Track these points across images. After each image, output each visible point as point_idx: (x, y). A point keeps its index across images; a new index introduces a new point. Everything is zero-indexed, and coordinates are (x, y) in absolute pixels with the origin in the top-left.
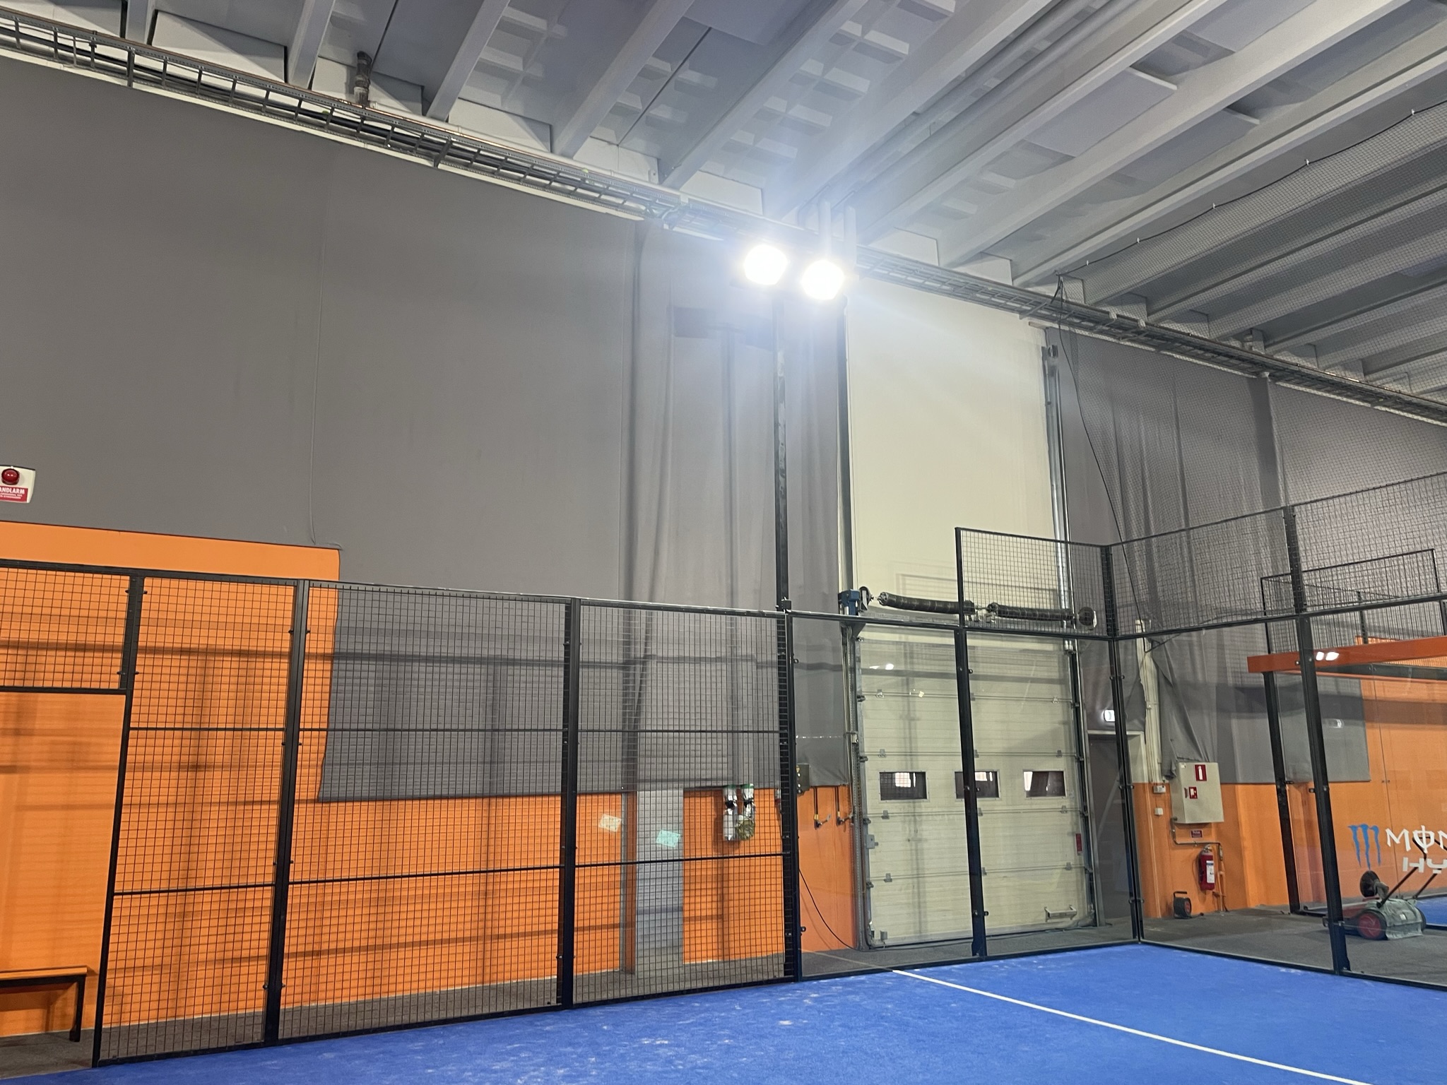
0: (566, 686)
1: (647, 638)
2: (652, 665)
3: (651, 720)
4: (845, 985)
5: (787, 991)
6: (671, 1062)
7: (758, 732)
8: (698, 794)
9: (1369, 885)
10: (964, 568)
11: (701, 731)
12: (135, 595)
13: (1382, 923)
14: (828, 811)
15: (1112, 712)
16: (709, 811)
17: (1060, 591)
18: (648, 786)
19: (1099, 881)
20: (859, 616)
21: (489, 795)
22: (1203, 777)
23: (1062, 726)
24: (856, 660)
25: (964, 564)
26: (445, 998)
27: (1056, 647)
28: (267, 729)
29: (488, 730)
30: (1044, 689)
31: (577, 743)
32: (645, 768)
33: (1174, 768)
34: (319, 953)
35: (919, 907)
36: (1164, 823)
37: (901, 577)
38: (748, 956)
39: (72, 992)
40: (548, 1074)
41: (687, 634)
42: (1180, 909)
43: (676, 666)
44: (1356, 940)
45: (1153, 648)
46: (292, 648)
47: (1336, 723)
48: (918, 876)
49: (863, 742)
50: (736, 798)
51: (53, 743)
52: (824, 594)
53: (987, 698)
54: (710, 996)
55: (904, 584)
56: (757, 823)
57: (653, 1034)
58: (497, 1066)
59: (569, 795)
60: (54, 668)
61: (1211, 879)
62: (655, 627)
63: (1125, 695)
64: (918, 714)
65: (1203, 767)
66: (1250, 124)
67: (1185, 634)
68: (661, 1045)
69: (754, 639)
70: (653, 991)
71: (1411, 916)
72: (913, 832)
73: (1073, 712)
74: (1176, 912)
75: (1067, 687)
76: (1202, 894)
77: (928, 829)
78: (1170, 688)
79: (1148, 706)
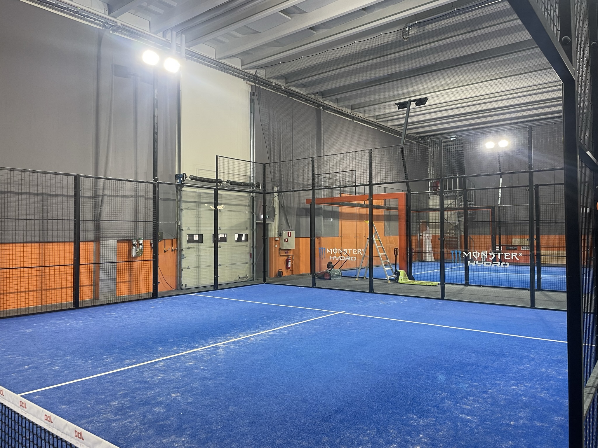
0: (75, 205)
1: (103, 188)
2: (105, 198)
3: (105, 217)
4: (172, 298)
5: (153, 301)
6: (117, 317)
7: (146, 221)
8: (123, 242)
11: (125, 221)
13: (330, 275)
14: (169, 247)
16: (126, 247)
17: (251, 176)
18: (104, 239)
19: (256, 267)
20: (183, 183)
21: (43, 242)
22: (289, 235)
23: (248, 220)
24: (181, 197)
25: (219, 167)
27: (249, 195)
30: (243, 208)
31: (79, 225)
32: (103, 233)
33: (281, 233)
35: (198, 276)
36: (277, 250)
37: (198, 169)
38: (140, 293)
40: (76, 322)
42: (279, 274)
44: (321, 280)
45: (279, 196)
47: (330, 220)
48: (198, 267)
49: (182, 225)
50: (136, 243)
52: (170, 175)
55: (199, 172)
56: (144, 251)
58: (58, 322)
59: (77, 242)
61: (289, 266)
62: (106, 185)
63: (267, 210)
64: (201, 216)
65: (290, 233)
66: (313, 33)
68: (112, 314)
69: (145, 190)
71: (338, 273)
72: (197, 253)
73: (252, 215)
74: (278, 275)
75: (251, 207)
76: (287, 270)
77: (203, 253)
78: (283, 208)
79: (276, 214)
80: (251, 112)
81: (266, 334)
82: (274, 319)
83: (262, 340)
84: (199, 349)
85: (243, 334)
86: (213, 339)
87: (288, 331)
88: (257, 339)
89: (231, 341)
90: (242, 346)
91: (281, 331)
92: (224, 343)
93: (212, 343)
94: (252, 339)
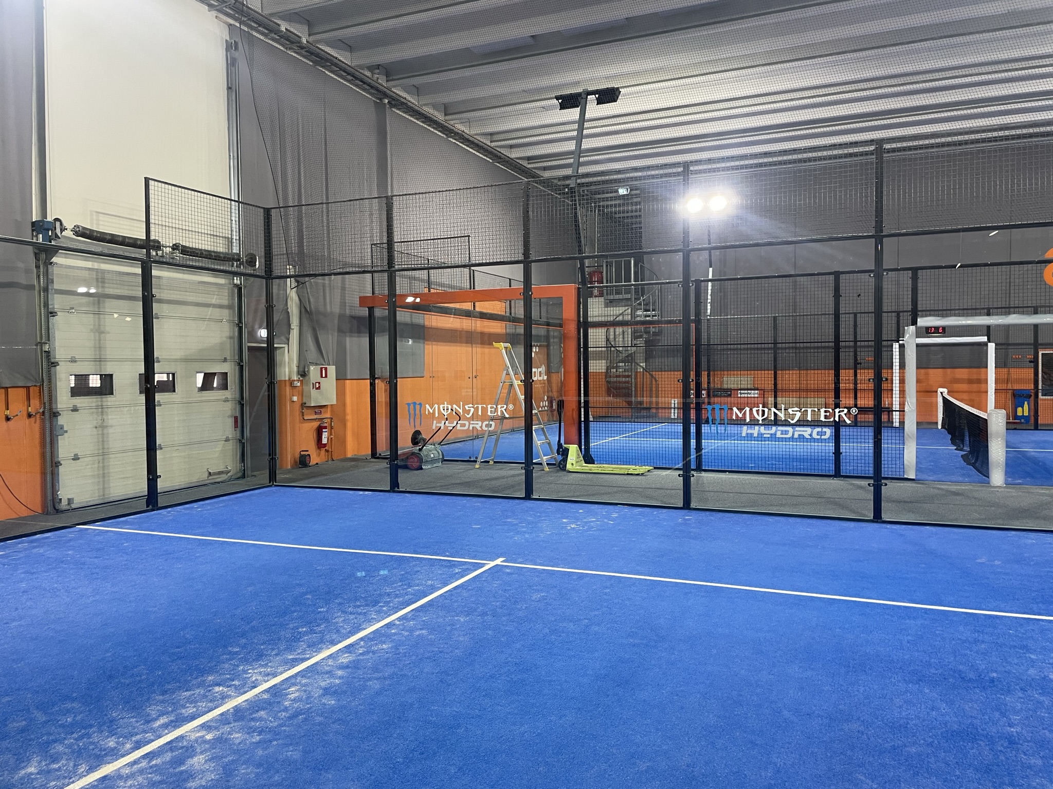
9: (416, 438)
10: (152, 212)
13: (421, 460)
14: (19, 408)
15: (266, 330)
17: (232, 239)
19: (249, 448)
20: (53, 243)
22: (324, 374)
23: (229, 340)
24: (49, 281)
25: (152, 208)
27: (227, 281)
30: (214, 313)
33: (306, 370)
35: (104, 477)
36: (297, 407)
37: (94, 213)
42: (303, 461)
44: (406, 471)
45: (297, 286)
47: (409, 341)
48: (103, 454)
49: (55, 351)
52: (18, 221)
53: (168, 317)
55: (98, 220)
61: (324, 441)
63: (275, 319)
64: (108, 329)
65: (326, 369)
67: (320, 277)
71: (437, 455)
72: (100, 421)
73: (237, 329)
74: (300, 464)
75: (234, 311)
76: (318, 451)
77: (112, 418)
78: (307, 315)
79: (292, 327)
80: (229, 88)
81: (330, 662)
82: (336, 601)
83: (325, 689)
84: (122, 759)
85: (260, 673)
86: (163, 702)
87: (390, 646)
88: (309, 689)
89: (228, 708)
90: (271, 730)
91: (372, 646)
92: (208, 722)
93: (165, 726)
94: (293, 692)
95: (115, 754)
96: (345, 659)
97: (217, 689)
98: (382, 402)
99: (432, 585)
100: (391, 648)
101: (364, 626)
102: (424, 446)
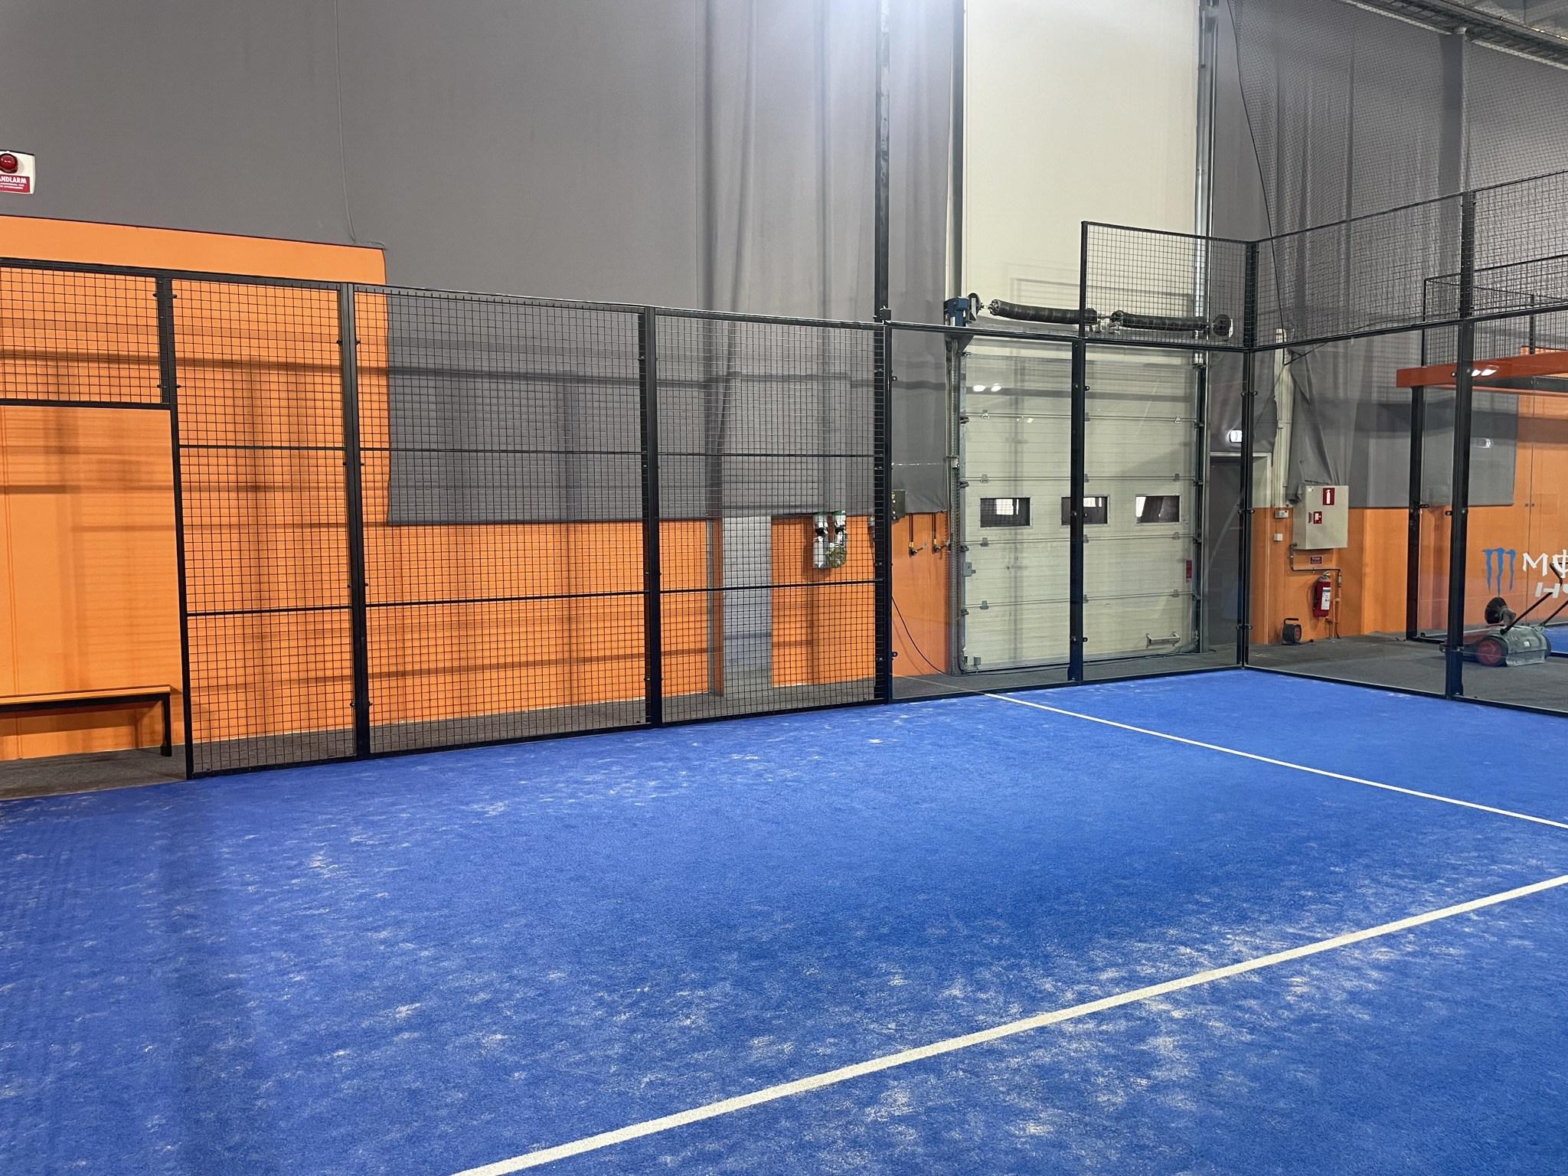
0: (643, 406)
1: (730, 353)
2: (736, 384)
3: (735, 443)
4: (937, 707)
5: (877, 712)
6: (761, 775)
7: (852, 456)
8: (787, 521)
9: (1494, 612)
10: (1089, 270)
11: (790, 455)
12: (164, 300)
13: (1504, 650)
14: (923, 539)
15: (1240, 432)
16: (798, 537)
17: (1195, 296)
18: (733, 512)
19: (1206, 609)
20: (967, 327)
21: (569, 520)
22: (1331, 501)
23: (1183, 448)
24: (961, 377)
25: (1089, 265)
26: (534, 717)
27: (1184, 361)
28: (325, 448)
29: (562, 452)
30: (1166, 409)
31: (657, 467)
32: (730, 494)
33: (1300, 492)
34: (404, 674)
35: (1015, 634)
36: (1282, 550)
37: (1016, 282)
38: (838, 680)
39: (158, 710)
40: (639, 785)
41: (774, 348)
42: (1289, 635)
43: (762, 385)
44: (1472, 666)
45: (1292, 360)
46: (342, 360)
47: (1485, 443)
48: (1016, 603)
49: (964, 467)
50: (826, 525)
51: (100, 462)
52: (928, 302)
53: (1101, 418)
54: (800, 716)
55: (1019, 290)
56: (849, 551)
57: (742, 749)
58: (589, 779)
59: (651, 523)
60: (88, 381)
61: (1325, 605)
62: (738, 341)
63: (1256, 413)
64: (1026, 437)
65: (1332, 491)
67: (1330, 343)
68: (750, 761)
69: (849, 355)
70: (742, 712)
71: (1536, 643)
72: (1012, 560)
73: (1195, 432)
74: (1284, 638)
75: (1193, 404)
76: (1313, 621)
77: (1028, 557)
78: (1306, 406)
79: (1280, 426)
80: (1202, 67)
81: (1357, 953)
82: (1360, 860)
83: (1351, 993)
84: (1063, 1011)
85: (1245, 943)
86: (1109, 948)
87: (1463, 952)
88: (1325, 986)
89: (1202, 981)
90: (1267, 1032)
91: (1428, 945)
92: (1173, 992)
93: (1116, 982)
94: (1299, 985)
95: (1053, 1002)
96: (1383, 955)
97: (1182, 949)
98: (1429, 547)
99: (1537, 867)
100: (1466, 956)
101: (1412, 910)
102: (1512, 626)
